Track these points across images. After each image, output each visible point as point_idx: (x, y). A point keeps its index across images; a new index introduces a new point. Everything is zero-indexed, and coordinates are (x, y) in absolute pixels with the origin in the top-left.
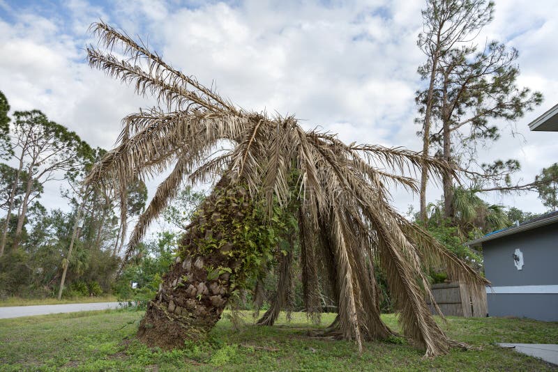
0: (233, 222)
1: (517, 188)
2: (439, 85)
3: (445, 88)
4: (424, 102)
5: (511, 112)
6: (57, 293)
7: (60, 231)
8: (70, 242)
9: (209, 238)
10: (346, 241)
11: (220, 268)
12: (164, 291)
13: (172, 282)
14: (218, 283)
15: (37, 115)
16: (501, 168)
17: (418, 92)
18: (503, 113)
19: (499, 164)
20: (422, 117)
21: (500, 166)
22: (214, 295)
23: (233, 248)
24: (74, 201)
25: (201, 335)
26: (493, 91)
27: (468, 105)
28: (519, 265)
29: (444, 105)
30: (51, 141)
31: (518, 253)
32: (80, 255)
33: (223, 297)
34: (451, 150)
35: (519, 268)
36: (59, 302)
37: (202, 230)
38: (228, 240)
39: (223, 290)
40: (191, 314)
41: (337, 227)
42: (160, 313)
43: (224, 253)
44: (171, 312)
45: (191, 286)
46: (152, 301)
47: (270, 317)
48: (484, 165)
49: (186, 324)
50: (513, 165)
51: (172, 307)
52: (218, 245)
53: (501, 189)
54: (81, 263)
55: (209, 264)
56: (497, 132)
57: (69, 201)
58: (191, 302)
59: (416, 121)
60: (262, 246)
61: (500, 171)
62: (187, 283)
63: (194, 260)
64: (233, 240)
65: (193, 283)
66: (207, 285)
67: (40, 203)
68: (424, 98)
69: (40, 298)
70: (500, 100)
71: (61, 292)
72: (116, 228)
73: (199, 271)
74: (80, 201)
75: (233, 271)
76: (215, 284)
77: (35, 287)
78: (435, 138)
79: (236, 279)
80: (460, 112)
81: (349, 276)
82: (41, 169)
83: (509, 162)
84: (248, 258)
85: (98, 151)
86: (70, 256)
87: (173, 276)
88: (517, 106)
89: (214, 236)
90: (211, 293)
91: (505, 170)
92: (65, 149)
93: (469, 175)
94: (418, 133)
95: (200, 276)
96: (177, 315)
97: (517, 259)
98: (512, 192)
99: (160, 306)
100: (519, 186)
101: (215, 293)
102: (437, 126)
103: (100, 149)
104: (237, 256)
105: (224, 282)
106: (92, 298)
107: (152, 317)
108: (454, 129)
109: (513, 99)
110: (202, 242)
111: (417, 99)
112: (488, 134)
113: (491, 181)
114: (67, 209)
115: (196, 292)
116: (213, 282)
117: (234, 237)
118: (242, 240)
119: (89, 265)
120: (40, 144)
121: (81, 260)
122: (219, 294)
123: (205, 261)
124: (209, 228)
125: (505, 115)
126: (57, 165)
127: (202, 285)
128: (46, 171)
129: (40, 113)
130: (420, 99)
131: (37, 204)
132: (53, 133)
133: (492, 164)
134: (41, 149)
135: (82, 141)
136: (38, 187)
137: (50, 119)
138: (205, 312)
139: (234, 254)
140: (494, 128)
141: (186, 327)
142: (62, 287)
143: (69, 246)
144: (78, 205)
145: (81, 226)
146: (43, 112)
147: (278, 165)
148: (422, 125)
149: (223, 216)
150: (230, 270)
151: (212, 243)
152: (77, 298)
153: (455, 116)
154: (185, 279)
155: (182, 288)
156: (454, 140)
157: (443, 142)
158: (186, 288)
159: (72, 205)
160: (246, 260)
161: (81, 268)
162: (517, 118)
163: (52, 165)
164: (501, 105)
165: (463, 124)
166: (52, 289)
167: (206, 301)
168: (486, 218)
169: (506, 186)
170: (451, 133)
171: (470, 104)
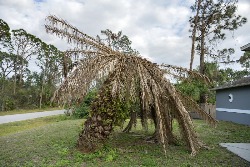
0: (112, 100)
1: (232, 62)
2: (200, 15)
3: (203, 16)
4: (193, 22)
5: (231, 27)
6: (39, 106)
7: (37, 80)
8: (42, 86)
9: (103, 108)
10: (159, 109)
11: (107, 120)
12: (86, 129)
13: (89, 126)
14: (107, 126)
15: (22, 31)
16: (226, 52)
17: (191, 18)
18: (228, 27)
19: (225, 50)
20: (192, 29)
21: (226, 51)
22: (106, 131)
23: (113, 112)
24: (42, 67)
25: (101, 146)
26: (224, 17)
27: (212, 24)
28: (231, 100)
29: (202, 24)
30: (30, 42)
31: (231, 95)
32: (47, 91)
33: (109, 131)
34: (204, 44)
35: (231, 101)
36: (40, 111)
37: (100, 104)
38: (110, 108)
39: (109, 128)
40: (97, 139)
41: (156, 102)
42: (84, 139)
43: (109, 114)
44: (89, 138)
45: (97, 128)
46: (81, 133)
47: (127, 130)
48: (218, 51)
49: (95, 143)
50: (231, 51)
51: (89, 136)
52: (106, 110)
53: (225, 62)
54: (47, 94)
55: (103, 118)
56: (225, 36)
57: (40, 68)
58: (97, 134)
59: (189, 31)
60: (125, 109)
61: (225, 54)
62: (95, 127)
63: (97, 117)
64: (112, 109)
65: (97, 127)
66: (103, 127)
67: (28, 69)
68: (193, 20)
69: (32, 109)
70: (227, 21)
71: (40, 107)
72: (60, 78)
73: (99, 121)
74: (44, 68)
75: (113, 121)
76: (106, 126)
77: (30, 104)
78: (197, 39)
79: (114, 123)
80: (209, 27)
81: (161, 124)
82: (26, 55)
83: (230, 49)
84: (119, 115)
85: (50, 46)
86: (42, 91)
87: (89, 123)
88: (235, 24)
89: (105, 106)
90: (105, 130)
91: (227, 53)
92: (36, 46)
93: (212, 56)
94: (190, 37)
95: (100, 123)
96: (92, 139)
97: (230, 98)
98: (230, 63)
99: (84, 136)
100: (233, 61)
101: (106, 130)
102: (198, 34)
103: (51, 45)
104: (114, 114)
105: (110, 125)
106: (54, 108)
107: (82, 141)
108: (206, 35)
109: (233, 21)
110: (100, 109)
111: (190, 21)
112: (221, 37)
113: (221, 58)
114: (39, 71)
115: (98, 130)
116: (105, 126)
117: (113, 107)
118: (116, 108)
119: (51, 95)
120: (25, 44)
121: (47, 93)
122: (108, 130)
123: (101, 117)
124: (102, 103)
125: (229, 28)
126: (33, 53)
127: (101, 127)
128: (28, 56)
129: (23, 30)
130: (192, 21)
131: (27, 69)
132: (30, 39)
133: (222, 50)
134: (26, 46)
135: (42, 42)
136: (26, 62)
137: (28, 33)
138: (102, 138)
139: (113, 114)
140: (224, 34)
141: (95, 144)
142: (41, 104)
143: (42, 87)
144: (43, 69)
145: (46, 79)
146: (24, 30)
147: (131, 80)
148: (192, 33)
149: (108, 98)
150: (111, 120)
151: (104, 110)
152: (47, 108)
153: (207, 29)
154: (94, 125)
155: (93, 129)
156: (206, 40)
157: (201, 41)
158: (95, 129)
159: (41, 69)
160: (118, 116)
161: (48, 96)
162: (235, 30)
163: (31, 53)
164: (227, 24)
165: (210, 33)
166: (37, 105)
167: (103, 134)
168: (218, 76)
169: (227, 61)
170: (205, 37)
171: (214, 23)
